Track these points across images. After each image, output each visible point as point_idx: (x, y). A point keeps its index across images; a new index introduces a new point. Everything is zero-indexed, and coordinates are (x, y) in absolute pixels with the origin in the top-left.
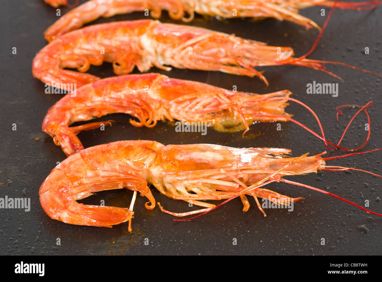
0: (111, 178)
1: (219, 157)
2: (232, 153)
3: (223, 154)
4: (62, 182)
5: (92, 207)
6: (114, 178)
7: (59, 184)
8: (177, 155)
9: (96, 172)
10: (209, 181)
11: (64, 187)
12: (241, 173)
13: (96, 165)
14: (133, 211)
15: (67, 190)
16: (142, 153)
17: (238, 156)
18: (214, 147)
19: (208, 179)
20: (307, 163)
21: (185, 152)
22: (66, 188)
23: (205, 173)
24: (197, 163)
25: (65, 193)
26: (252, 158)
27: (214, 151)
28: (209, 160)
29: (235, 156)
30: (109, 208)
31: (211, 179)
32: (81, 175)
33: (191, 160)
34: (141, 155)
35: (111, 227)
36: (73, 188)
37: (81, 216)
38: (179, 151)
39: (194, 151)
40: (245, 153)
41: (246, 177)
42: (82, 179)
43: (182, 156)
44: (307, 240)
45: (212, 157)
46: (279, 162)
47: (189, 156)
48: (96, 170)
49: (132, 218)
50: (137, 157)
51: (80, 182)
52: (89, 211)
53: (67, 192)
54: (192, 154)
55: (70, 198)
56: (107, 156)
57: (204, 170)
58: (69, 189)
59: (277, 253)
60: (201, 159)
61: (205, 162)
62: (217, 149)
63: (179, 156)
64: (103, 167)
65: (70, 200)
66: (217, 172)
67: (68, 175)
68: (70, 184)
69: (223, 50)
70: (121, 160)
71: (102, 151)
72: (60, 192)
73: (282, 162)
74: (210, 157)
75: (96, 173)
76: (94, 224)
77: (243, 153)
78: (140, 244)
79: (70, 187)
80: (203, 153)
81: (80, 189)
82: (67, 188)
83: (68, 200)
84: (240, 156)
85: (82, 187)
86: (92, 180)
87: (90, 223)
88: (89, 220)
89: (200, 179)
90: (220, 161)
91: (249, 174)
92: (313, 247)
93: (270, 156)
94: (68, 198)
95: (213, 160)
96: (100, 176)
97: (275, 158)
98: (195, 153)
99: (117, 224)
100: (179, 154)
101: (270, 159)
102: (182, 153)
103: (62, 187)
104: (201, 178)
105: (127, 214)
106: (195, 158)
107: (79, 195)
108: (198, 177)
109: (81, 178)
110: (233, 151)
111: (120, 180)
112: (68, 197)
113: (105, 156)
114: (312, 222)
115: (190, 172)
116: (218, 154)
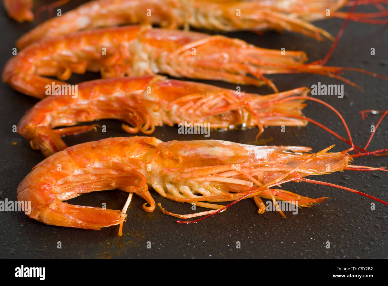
0: (102, 176)
1: (230, 153)
2: (244, 149)
3: (233, 149)
4: (45, 178)
5: (78, 207)
6: (106, 176)
7: (41, 181)
8: (180, 151)
9: (86, 169)
10: (218, 178)
11: (47, 184)
12: (255, 170)
13: (86, 162)
14: (126, 213)
15: (50, 188)
16: (139, 149)
17: (251, 152)
18: (223, 143)
19: (218, 177)
20: (331, 161)
21: (189, 147)
22: (48, 185)
23: (214, 169)
24: (204, 159)
25: (47, 190)
26: (268, 154)
27: (224, 146)
28: (218, 156)
29: (248, 151)
30: (97, 209)
31: (220, 176)
32: (68, 172)
33: (197, 155)
34: (138, 151)
35: (100, 229)
36: (57, 186)
37: (65, 215)
38: (183, 146)
39: (201, 147)
40: (259, 149)
41: (261, 175)
42: (68, 177)
43: (185, 152)
44: (336, 242)
45: (221, 153)
46: (299, 159)
47: (195, 152)
48: (85, 167)
49: (124, 222)
50: (135, 153)
51: (66, 180)
52: (74, 211)
53: (50, 189)
54: (198, 149)
55: (53, 196)
56: (98, 152)
57: (212, 166)
58: (52, 186)
59: (301, 254)
60: (208, 155)
61: (214, 157)
62: (226, 144)
63: (183, 151)
64: (94, 164)
65: (53, 197)
66: (228, 169)
67: (52, 171)
68: (53, 181)
69: (226, 56)
70: (114, 156)
71: (92, 147)
72: (42, 189)
73: (302, 159)
74: (218, 152)
75: (86, 171)
76: (79, 225)
77: (257, 149)
78: (139, 245)
79: (54, 184)
80: (211, 149)
81: (65, 187)
82: (50, 186)
83: (51, 198)
84: (253, 151)
85: (68, 185)
86: (80, 178)
87: (74, 223)
88: (74, 220)
89: (207, 177)
90: (231, 157)
91: (265, 172)
92: (343, 249)
93: (288, 152)
94: (51, 196)
95: (222, 155)
96: (89, 174)
97: (295, 154)
98: (202, 148)
99: (106, 226)
100: (183, 150)
101: (289, 155)
102: (186, 149)
103: (46, 184)
104: (209, 175)
105: (119, 217)
106: (202, 154)
107: (63, 195)
108: (205, 174)
109: (67, 175)
110: (245, 146)
111: (113, 178)
112: (50, 194)
113: (96, 152)
114: (340, 224)
115: (197, 168)
116: (228, 149)
